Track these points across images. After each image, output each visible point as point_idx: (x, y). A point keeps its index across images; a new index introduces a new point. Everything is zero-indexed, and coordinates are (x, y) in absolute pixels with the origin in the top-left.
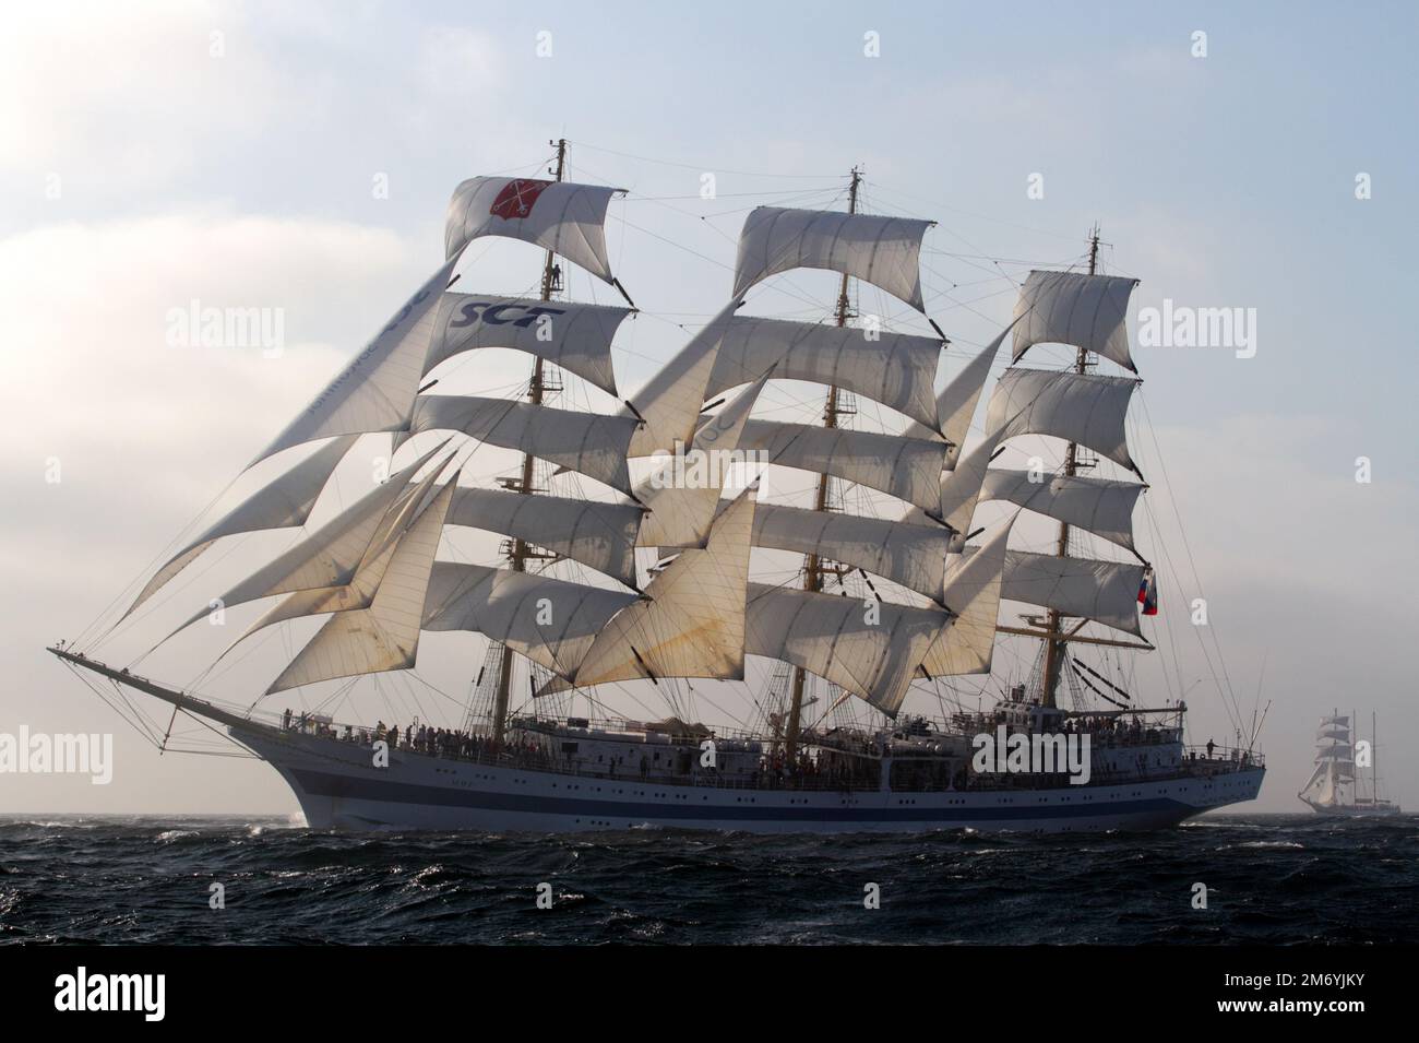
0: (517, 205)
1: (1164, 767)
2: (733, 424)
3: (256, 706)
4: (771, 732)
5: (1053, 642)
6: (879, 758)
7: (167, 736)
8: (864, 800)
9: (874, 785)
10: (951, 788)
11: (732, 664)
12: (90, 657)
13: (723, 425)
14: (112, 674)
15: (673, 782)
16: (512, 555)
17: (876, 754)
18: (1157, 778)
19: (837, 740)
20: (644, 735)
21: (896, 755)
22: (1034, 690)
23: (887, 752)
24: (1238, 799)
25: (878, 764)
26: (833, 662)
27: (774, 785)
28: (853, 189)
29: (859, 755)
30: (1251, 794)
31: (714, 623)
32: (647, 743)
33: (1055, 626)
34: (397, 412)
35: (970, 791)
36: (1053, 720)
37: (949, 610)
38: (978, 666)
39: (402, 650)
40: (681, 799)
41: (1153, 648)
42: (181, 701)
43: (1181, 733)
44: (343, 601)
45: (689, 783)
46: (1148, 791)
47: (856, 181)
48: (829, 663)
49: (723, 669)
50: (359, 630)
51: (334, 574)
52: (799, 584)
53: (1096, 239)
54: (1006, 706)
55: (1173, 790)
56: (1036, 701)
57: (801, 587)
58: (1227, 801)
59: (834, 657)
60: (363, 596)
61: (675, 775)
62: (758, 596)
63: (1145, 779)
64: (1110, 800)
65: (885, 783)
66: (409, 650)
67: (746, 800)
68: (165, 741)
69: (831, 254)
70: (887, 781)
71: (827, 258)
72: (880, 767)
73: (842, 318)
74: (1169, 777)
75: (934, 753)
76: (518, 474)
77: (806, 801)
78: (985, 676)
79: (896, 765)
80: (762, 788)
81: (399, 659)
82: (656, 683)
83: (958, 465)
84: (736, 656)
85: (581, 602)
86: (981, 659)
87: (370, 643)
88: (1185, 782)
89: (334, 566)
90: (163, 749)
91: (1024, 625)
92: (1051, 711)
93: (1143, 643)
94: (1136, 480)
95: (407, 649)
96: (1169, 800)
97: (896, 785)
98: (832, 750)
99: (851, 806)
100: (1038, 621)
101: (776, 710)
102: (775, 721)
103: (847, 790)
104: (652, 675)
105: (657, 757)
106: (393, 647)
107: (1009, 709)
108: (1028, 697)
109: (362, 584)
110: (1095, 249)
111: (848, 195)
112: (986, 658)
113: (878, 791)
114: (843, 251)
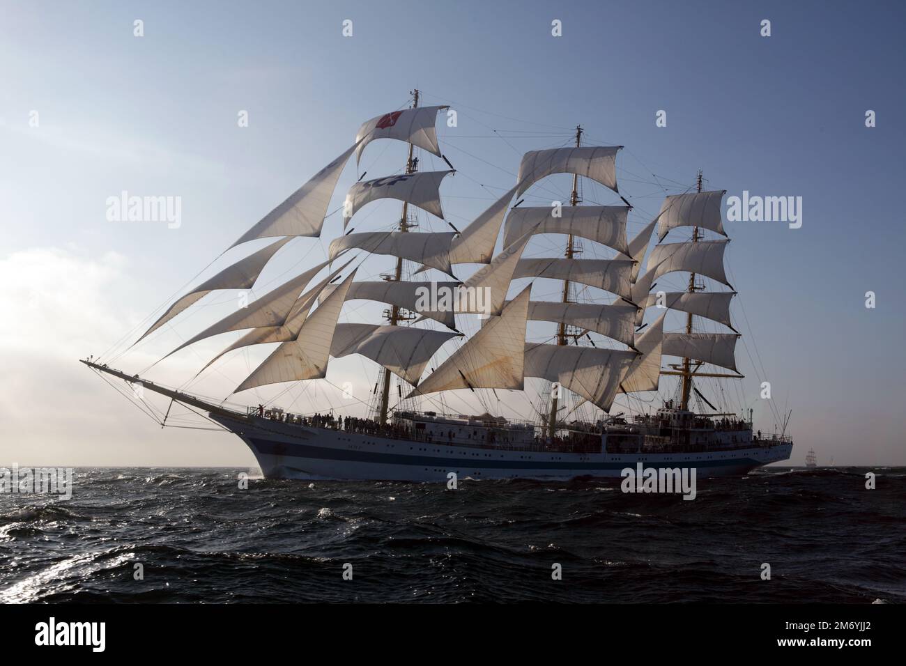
0: (389, 120)
1: (745, 442)
2: (516, 251)
3: (227, 400)
4: (542, 423)
5: (686, 377)
6: (600, 435)
7: (166, 417)
8: (592, 458)
9: (598, 450)
10: (639, 451)
11: (517, 381)
12: (111, 367)
13: (510, 252)
14: (127, 378)
15: (483, 447)
16: (390, 318)
17: (599, 433)
18: (744, 448)
19: (577, 427)
20: (468, 421)
21: (609, 433)
22: (678, 402)
23: (604, 432)
24: (781, 458)
25: (600, 438)
26: (574, 380)
27: (542, 449)
28: (578, 136)
29: (589, 433)
30: (786, 456)
31: (507, 358)
32: (469, 425)
33: (687, 370)
34: (312, 226)
35: (650, 453)
36: (688, 417)
37: (638, 351)
38: (652, 386)
39: (318, 368)
40: (488, 456)
41: (743, 377)
42: (176, 396)
43: (752, 425)
44: (278, 336)
45: (493, 448)
46: (739, 454)
47: (580, 132)
48: (571, 381)
49: (511, 384)
50: (291, 355)
51: (272, 319)
52: (555, 342)
53: (701, 176)
54: (663, 410)
55: (751, 454)
56: (679, 407)
57: (556, 344)
58: (776, 460)
59: (574, 378)
60: (292, 333)
61: (484, 443)
62: (531, 349)
63: (737, 448)
64: (721, 459)
65: (604, 448)
66: (322, 367)
67: (526, 457)
68: (165, 420)
69: (567, 164)
70: (605, 447)
71: (565, 166)
72: (601, 440)
73: (574, 202)
74: (749, 447)
75: (629, 432)
76: (393, 272)
77: (560, 458)
78: (654, 392)
79: (609, 439)
80: (535, 451)
81: (316, 372)
82: (473, 391)
83: (637, 281)
84: (520, 378)
85: (422, 337)
86: (653, 383)
87: (297, 362)
88: (757, 450)
89: (272, 315)
90: (163, 425)
91: (671, 369)
92: (685, 413)
93: (738, 374)
94: (730, 291)
95: (320, 367)
96: (749, 459)
97: (610, 451)
98: (573, 431)
99: (585, 461)
100: (678, 367)
101: (544, 412)
102: (544, 417)
103: (583, 452)
104: (470, 386)
105: (475, 433)
106: (312, 366)
107: (664, 412)
108: (674, 405)
109: (292, 326)
110: (700, 181)
111: (576, 139)
112: (656, 382)
113: (600, 453)
114: (574, 163)
